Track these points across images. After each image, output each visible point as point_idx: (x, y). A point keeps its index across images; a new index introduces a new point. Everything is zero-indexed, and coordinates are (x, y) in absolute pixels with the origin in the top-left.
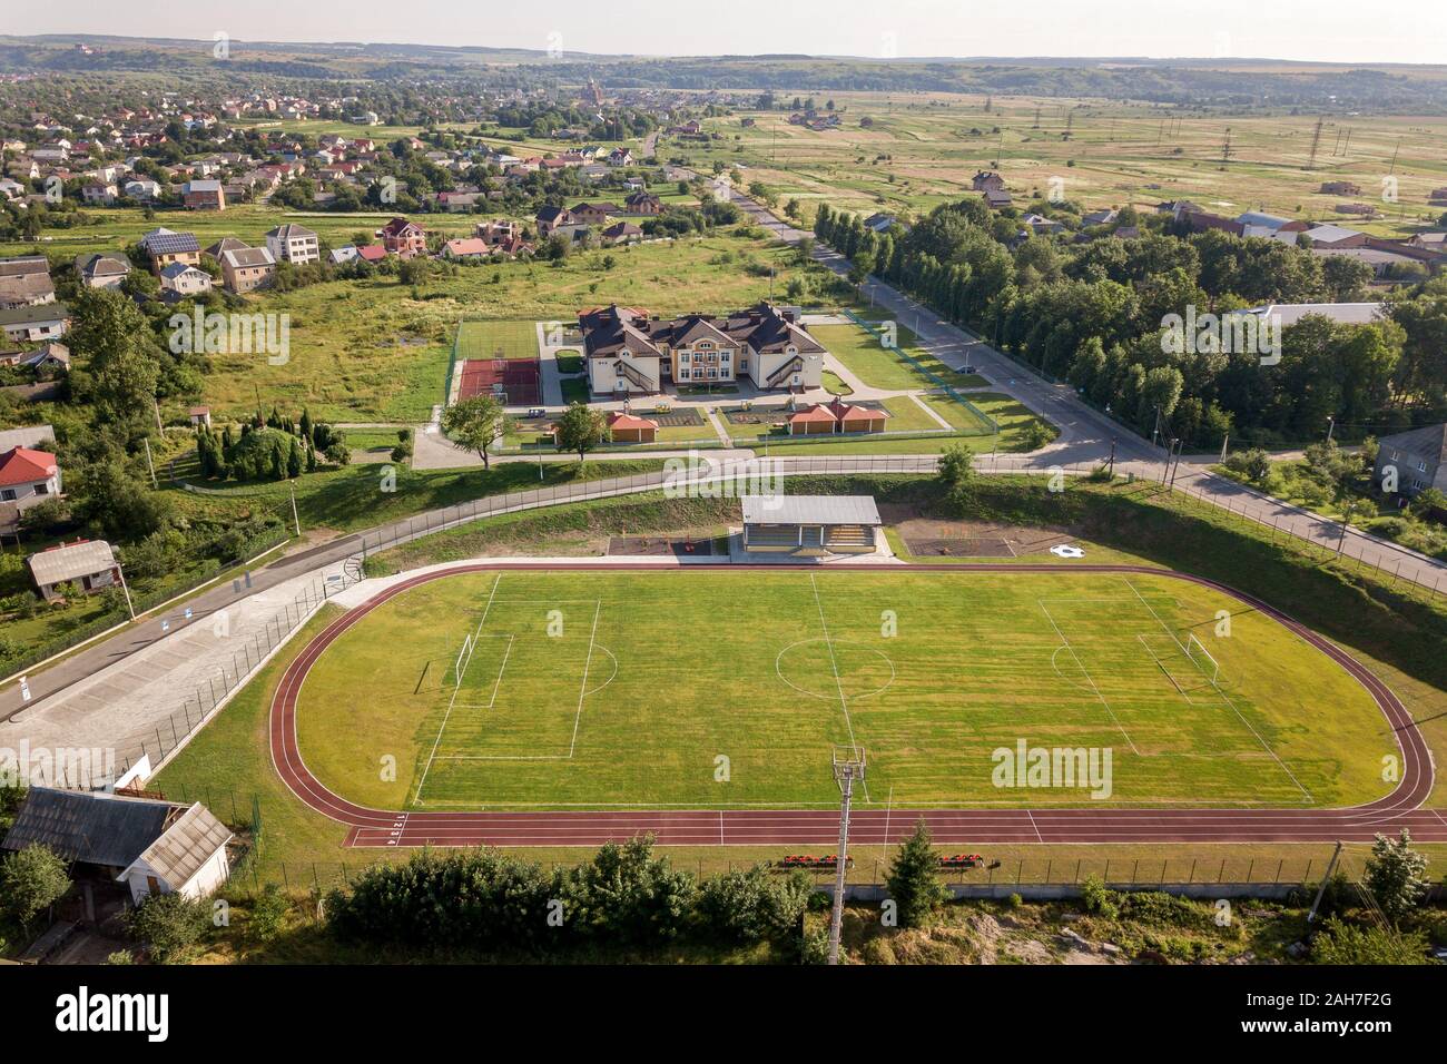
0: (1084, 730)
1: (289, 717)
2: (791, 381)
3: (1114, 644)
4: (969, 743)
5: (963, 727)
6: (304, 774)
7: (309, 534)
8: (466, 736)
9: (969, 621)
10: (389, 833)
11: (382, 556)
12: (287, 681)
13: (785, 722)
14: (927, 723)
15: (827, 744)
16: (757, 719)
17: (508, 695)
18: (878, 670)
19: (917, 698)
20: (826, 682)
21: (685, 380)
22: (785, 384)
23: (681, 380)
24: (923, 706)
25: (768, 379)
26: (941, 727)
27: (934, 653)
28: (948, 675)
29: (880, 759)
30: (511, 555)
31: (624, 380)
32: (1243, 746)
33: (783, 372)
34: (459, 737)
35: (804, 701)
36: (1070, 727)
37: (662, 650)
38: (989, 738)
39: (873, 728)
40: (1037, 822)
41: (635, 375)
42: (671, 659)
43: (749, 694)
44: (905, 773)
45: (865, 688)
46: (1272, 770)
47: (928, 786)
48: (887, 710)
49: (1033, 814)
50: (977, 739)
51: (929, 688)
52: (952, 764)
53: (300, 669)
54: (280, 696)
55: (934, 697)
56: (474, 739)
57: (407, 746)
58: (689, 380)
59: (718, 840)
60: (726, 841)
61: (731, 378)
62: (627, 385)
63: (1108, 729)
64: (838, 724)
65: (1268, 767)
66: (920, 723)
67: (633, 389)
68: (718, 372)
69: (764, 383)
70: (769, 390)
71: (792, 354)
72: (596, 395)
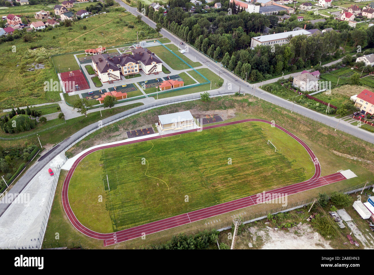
0: (254, 171)
1: (70, 210)
2: (154, 71)
3: (252, 144)
4: (232, 180)
5: (230, 176)
6: (83, 228)
7: (45, 147)
8: (119, 205)
9: (220, 143)
10: (113, 240)
11: (70, 151)
12: (63, 198)
13: (191, 184)
14: (222, 176)
15: (203, 188)
16: (185, 184)
17: (123, 190)
18: (206, 163)
19: (217, 169)
20: (196, 169)
21: (126, 74)
22: (153, 72)
23: (125, 74)
24: (219, 172)
25: (149, 72)
26: (225, 177)
27: (216, 154)
28: (222, 161)
29: (215, 189)
30: (103, 143)
31: (111, 78)
32: (285, 168)
33: (152, 69)
34: (117, 206)
35: (194, 176)
36: (251, 171)
37: (155, 167)
38: (236, 178)
39: (211, 180)
40: (253, 199)
41: (114, 76)
42: (158, 170)
43: (180, 177)
44: (222, 192)
45: (205, 169)
46: (292, 173)
47: (228, 195)
48: (212, 174)
49: (251, 197)
50: (234, 179)
51: (218, 166)
52: (231, 187)
53: (65, 193)
54: (64, 204)
55: (220, 168)
56: (121, 206)
57: (105, 212)
58: (127, 74)
60: (192, 221)
61: (138, 71)
63: (259, 169)
64: (203, 181)
65: (291, 173)
66: (220, 177)
67: (113, 79)
68: (134, 70)
69: (147, 73)
70: (149, 74)
71: (154, 65)
72: (104, 83)
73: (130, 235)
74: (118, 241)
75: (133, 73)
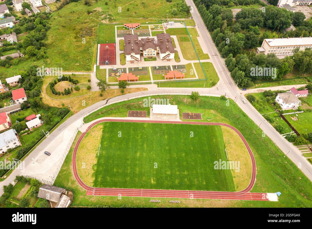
2: (168, 58)
21: (146, 56)
22: (166, 59)
25: (163, 58)
31: (133, 59)
33: (166, 57)
41: (135, 58)
53: (76, 148)
59: (141, 196)
60: (143, 196)
61: (155, 55)
62: (133, 60)
67: (134, 60)
68: (153, 54)
69: (162, 59)
70: (163, 60)
71: (168, 53)
72: (127, 61)
73: (102, 193)
74: (95, 194)
75: (151, 56)
